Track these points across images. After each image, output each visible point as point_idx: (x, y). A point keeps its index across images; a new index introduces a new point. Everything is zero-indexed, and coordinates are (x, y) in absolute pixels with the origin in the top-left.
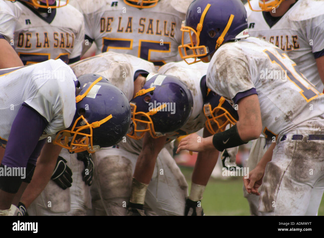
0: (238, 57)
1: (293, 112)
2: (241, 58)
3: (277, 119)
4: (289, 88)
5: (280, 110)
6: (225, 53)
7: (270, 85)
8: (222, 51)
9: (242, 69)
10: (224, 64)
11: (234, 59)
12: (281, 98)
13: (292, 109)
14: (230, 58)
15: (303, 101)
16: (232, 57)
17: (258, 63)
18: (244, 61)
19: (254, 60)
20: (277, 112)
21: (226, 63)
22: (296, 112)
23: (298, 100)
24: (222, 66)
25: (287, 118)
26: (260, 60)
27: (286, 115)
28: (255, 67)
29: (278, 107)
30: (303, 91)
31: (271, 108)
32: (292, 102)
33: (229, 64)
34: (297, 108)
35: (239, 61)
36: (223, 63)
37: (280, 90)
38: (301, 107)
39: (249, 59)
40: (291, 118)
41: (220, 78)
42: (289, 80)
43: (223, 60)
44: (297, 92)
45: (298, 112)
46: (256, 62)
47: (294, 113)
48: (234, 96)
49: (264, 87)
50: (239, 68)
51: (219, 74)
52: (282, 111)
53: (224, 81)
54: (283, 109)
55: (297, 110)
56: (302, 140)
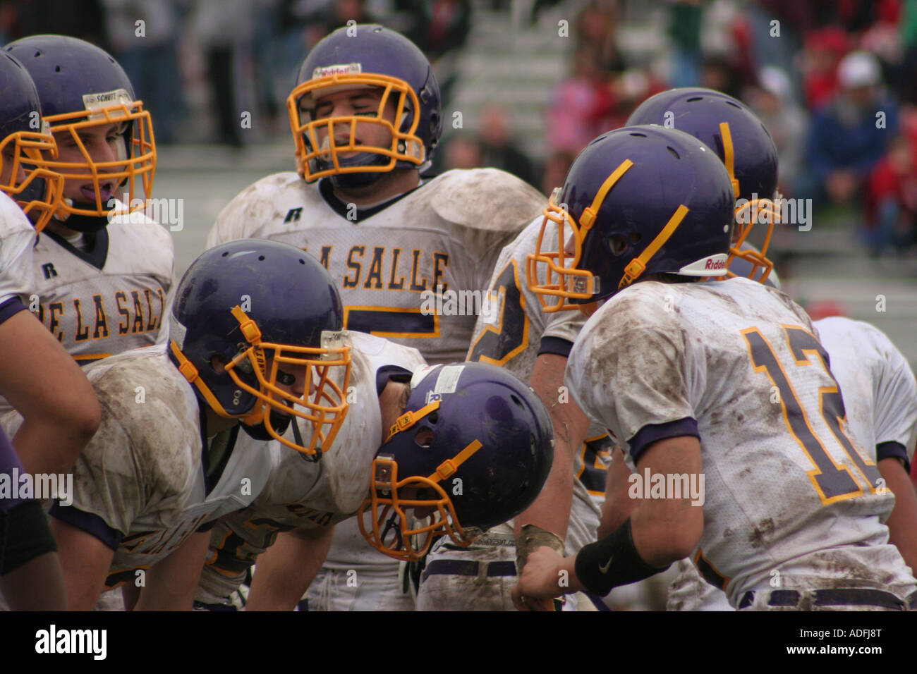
0: (660, 330)
1: (776, 523)
2: (668, 334)
3: (730, 535)
4: (780, 454)
5: (743, 510)
6: (629, 307)
7: (731, 432)
8: (623, 302)
9: (662, 366)
10: (615, 339)
11: (647, 332)
12: (753, 479)
13: (776, 515)
14: (637, 327)
15: (813, 498)
16: (641, 327)
17: (713, 360)
18: (674, 346)
19: (703, 348)
20: (733, 515)
21: (622, 339)
22: (786, 526)
23: (798, 492)
24: (610, 342)
25: (756, 537)
26: (720, 353)
27: (755, 527)
28: (703, 370)
29: (739, 501)
30: (819, 472)
31: (719, 498)
32: (780, 496)
33: (630, 343)
34: (791, 515)
35: (660, 340)
36: (615, 335)
37: (753, 453)
38: (802, 513)
39: (689, 342)
40: (766, 538)
41: (595, 376)
42: (788, 432)
43: (616, 326)
44: (802, 470)
45: (790, 528)
46: (709, 357)
47: (778, 528)
48: (635, 433)
49: (714, 434)
50: (656, 361)
51: (595, 364)
52: (746, 513)
53: (604, 386)
54: (750, 510)
55: (789, 521)
56: (798, 606)
